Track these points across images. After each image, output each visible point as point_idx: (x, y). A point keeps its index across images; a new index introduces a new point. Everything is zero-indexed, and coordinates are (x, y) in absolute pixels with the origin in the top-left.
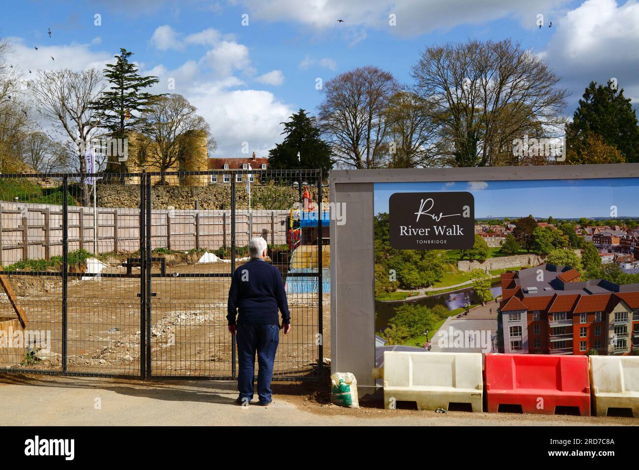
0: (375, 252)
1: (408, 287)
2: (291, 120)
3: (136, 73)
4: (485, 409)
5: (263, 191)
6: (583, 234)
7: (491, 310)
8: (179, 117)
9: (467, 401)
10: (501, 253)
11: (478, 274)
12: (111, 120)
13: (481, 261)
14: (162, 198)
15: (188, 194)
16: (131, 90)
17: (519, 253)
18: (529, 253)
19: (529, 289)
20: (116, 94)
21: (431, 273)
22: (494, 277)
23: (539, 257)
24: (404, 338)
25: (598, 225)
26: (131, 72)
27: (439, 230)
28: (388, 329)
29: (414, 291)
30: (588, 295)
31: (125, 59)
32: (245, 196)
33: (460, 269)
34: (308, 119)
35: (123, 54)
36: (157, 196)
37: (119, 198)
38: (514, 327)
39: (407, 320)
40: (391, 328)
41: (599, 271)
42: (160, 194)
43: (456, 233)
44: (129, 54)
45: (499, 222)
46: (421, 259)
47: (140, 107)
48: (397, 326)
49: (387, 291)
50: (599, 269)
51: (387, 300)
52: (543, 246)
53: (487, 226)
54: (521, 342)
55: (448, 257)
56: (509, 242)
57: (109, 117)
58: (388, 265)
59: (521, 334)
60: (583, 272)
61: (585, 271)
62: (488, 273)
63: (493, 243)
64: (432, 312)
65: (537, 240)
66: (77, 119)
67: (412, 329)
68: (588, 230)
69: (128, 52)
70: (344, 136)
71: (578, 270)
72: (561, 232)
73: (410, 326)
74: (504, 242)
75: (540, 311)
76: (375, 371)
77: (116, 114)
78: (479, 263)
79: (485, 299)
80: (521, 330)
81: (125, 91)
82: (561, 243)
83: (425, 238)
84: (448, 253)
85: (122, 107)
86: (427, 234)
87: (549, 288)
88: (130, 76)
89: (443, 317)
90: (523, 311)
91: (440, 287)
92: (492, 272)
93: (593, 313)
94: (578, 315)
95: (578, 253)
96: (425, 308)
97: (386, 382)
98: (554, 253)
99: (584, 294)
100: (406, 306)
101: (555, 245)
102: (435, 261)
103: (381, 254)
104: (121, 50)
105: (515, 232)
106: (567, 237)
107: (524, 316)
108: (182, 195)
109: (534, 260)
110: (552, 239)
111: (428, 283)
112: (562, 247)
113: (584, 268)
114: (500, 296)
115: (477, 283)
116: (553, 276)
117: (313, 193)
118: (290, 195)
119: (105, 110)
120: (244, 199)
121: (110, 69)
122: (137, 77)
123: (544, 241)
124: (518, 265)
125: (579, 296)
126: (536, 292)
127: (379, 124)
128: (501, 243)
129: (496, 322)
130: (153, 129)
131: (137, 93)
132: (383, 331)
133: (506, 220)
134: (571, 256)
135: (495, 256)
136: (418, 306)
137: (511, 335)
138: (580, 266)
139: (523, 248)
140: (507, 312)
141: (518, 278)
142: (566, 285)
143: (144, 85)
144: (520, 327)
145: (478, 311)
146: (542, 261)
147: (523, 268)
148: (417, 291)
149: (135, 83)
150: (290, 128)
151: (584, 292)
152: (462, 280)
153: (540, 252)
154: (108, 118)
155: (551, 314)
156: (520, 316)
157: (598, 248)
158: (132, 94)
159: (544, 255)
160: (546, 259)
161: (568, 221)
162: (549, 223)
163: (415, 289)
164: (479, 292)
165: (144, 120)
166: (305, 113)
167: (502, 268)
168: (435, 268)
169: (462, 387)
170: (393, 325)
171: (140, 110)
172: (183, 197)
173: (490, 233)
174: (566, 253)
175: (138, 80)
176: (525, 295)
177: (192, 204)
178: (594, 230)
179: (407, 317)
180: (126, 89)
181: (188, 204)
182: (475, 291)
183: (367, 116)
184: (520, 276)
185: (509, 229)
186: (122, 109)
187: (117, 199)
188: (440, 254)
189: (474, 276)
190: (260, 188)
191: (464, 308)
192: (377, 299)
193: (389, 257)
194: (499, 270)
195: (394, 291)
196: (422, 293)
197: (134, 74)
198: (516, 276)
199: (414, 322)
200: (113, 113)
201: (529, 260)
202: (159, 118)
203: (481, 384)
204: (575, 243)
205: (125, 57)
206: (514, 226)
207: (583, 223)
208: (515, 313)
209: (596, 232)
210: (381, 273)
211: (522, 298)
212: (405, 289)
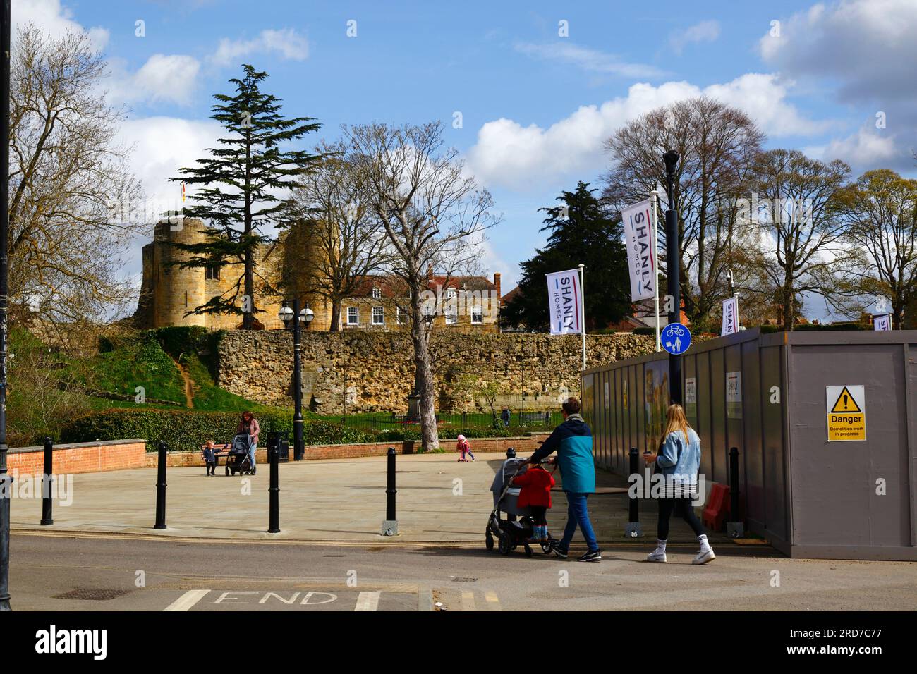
3: (276, 112)
5: (523, 342)
12: (225, 203)
14: (338, 357)
15: (385, 348)
20: (238, 152)
26: (266, 110)
31: (253, 86)
32: (490, 352)
34: (594, 201)
35: (249, 75)
36: (328, 352)
37: (258, 357)
42: (333, 348)
44: (261, 76)
47: (286, 179)
57: (225, 197)
69: (258, 70)
88: (264, 118)
104: (244, 67)
108: (374, 350)
117: (617, 346)
118: (574, 349)
120: (488, 358)
121: (224, 104)
122: (279, 120)
143: (290, 136)
149: (275, 130)
154: (222, 200)
166: (588, 189)
171: (285, 185)
172: (376, 355)
175: (278, 125)
177: (393, 367)
181: (387, 368)
187: (255, 359)
190: (518, 337)
197: (272, 114)
200: (230, 189)
205: (254, 82)
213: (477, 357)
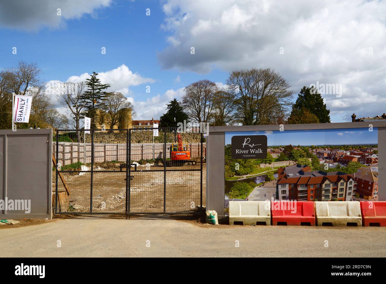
0: (225, 160)
1: (239, 175)
2: (170, 103)
4: (272, 224)
6: (312, 152)
7: (273, 184)
8: (120, 103)
9: (264, 221)
10: (278, 160)
11: (268, 169)
12: (88, 104)
13: (270, 164)
16: (98, 90)
17: (286, 160)
18: (290, 160)
19: (289, 174)
20: (91, 92)
21: (249, 169)
22: (275, 170)
23: (294, 162)
24: (237, 196)
25: (318, 148)
27: (252, 151)
28: (230, 192)
29: (242, 176)
30: (314, 177)
33: (261, 167)
35: (94, 74)
38: (283, 190)
39: (238, 188)
40: (232, 192)
41: (319, 167)
43: (260, 152)
45: (277, 147)
46: (245, 163)
47: (102, 98)
48: (234, 191)
49: (230, 176)
50: (319, 166)
51: (230, 180)
52: (296, 157)
53: (272, 149)
54: (286, 196)
55: (256, 162)
56: (281, 156)
57: (87, 102)
58: (231, 165)
59: (286, 193)
60: (312, 167)
61: (313, 167)
62: (272, 168)
63: (275, 156)
64: (249, 185)
65: (293, 155)
66: (75, 104)
67: (240, 192)
68: (314, 150)
69: (96, 73)
70: (194, 110)
71: (310, 167)
72: (303, 151)
73: (240, 191)
74: (279, 156)
75: (294, 184)
76: (225, 210)
77: (91, 101)
78: (269, 164)
79: (271, 179)
80: (286, 192)
81: (95, 91)
82: (303, 156)
83: (246, 154)
84: (256, 160)
85: (94, 98)
86: (247, 153)
87: (298, 174)
88: (97, 84)
89: (254, 187)
90: (287, 184)
91: (253, 174)
92: (274, 168)
93: (316, 184)
94: (310, 185)
95: (310, 160)
96: (246, 183)
97: (230, 214)
98: (300, 160)
99: (312, 176)
100: (238, 182)
101: (300, 156)
102: (250, 164)
103: (228, 161)
104: (93, 72)
105: (284, 152)
106: (306, 153)
107: (287, 186)
109: (292, 163)
110: (299, 154)
111: (247, 173)
112: (303, 157)
113: (312, 166)
114: (277, 178)
115: (268, 172)
116: (299, 169)
119: (85, 99)
121: (88, 81)
122: (101, 85)
123: (296, 155)
124: (285, 165)
125: (310, 177)
126: (292, 176)
127: (209, 105)
128: (278, 156)
129: (276, 188)
130: (108, 108)
131: (100, 92)
132: (228, 193)
133: (280, 146)
134: (307, 161)
135: (276, 161)
136: (243, 182)
137: (282, 194)
138: (311, 165)
139: (287, 158)
140: (280, 184)
141: (285, 170)
142: (305, 173)
143: (104, 88)
144: (286, 190)
145: (268, 184)
146: (295, 163)
147: (287, 166)
148: (243, 176)
149: (100, 87)
150: (169, 107)
151: (313, 176)
152: (262, 171)
153: (294, 160)
155: (299, 185)
156: (286, 186)
157: (318, 157)
158: (98, 92)
159: (296, 160)
160: (297, 162)
161: (306, 147)
162: (298, 148)
163: (242, 175)
164: (268, 176)
165: (103, 104)
167: (278, 166)
168: (251, 167)
169: (262, 215)
170: (232, 191)
171: (102, 99)
173: (274, 152)
174: (305, 160)
175: (101, 86)
176: (288, 177)
178: (317, 150)
179: (238, 187)
180: (95, 90)
182: (267, 176)
183: (204, 101)
184: (286, 169)
185: (282, 150)
186: (94, 99)
188: (252, 161)
189: (267, 170)
191: (262, 183)
192: (226, 180)
193: (231, 162)
194: (277, 167)
195: (233, 176)
196: (245, 177)
197: (99, 83)
198: (284, 169)
199: (241, 189)
200: (89, 101)
201: (290, 163)
202: (111, 103)
203: (270, 214)
204: (309, 156)
205: (95, 76)
206: (283, 149)
207: (312, 147)
208: (284, 185)
209: (318, 151)
210: (228, 169)
211: (286, 178)
212: (238, 175)
213: (146, 138)
